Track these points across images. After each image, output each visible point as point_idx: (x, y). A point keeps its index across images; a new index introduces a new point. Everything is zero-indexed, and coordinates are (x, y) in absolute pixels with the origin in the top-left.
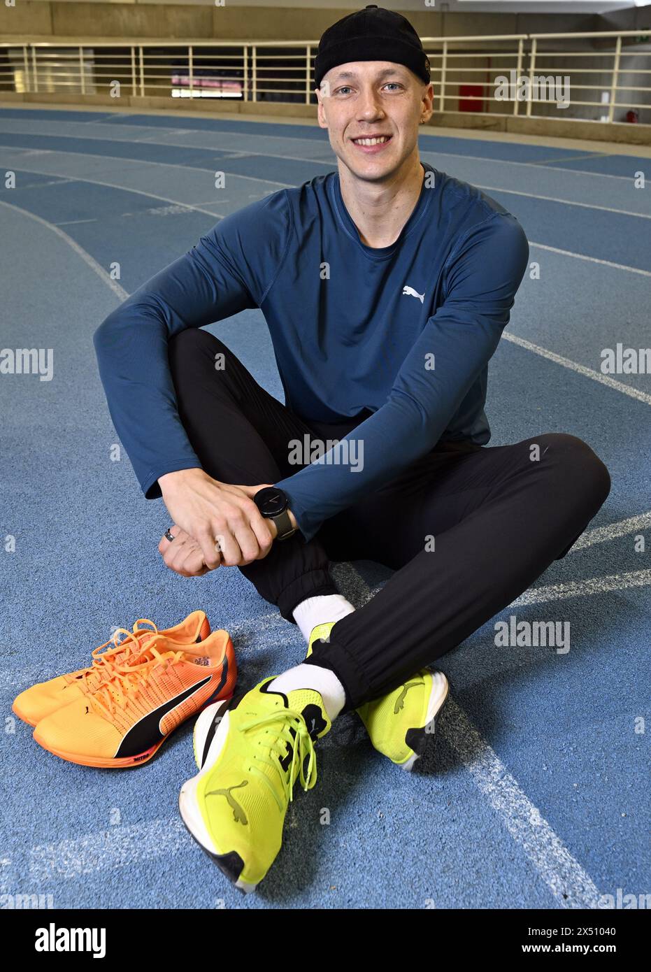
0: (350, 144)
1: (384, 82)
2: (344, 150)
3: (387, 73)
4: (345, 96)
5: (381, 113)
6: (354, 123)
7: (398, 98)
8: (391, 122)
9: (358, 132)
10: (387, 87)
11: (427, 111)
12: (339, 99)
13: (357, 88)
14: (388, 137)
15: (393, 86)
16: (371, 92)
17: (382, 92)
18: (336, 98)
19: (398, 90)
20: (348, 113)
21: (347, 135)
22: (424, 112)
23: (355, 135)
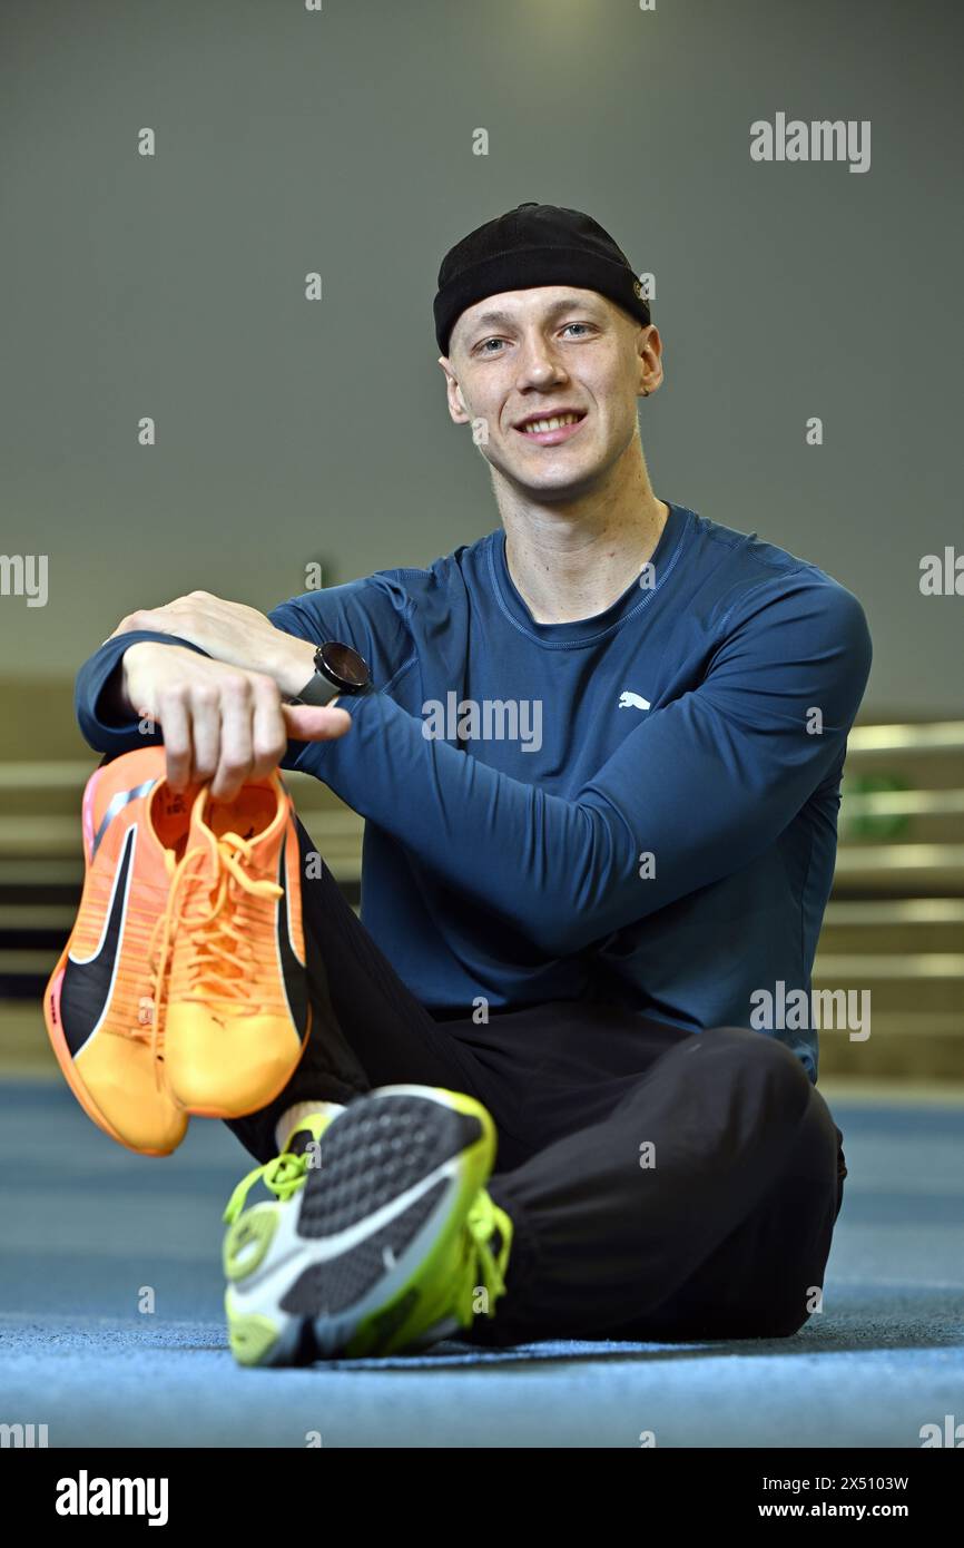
0: (515, 434)
1: (562, 322)
2: (504, 447)
3: (564, 308)
4: (495, 352)
5: (561, 374)
6: (517, 396)
7: (588, 347)
8: (581, 387)
9: (524, 411)
10: (568, 332)
11: (651, 374)
12: (484, 361)
13: (515, 337)
14: (580, 415)
15: (577, 329)
16: (539, 339)
17: (560, 339)
18: (479, 360)
19: (587, 335)
20: (502, 382)
21: (505, 420)
22: (646, 374)
23: (520, 417)
